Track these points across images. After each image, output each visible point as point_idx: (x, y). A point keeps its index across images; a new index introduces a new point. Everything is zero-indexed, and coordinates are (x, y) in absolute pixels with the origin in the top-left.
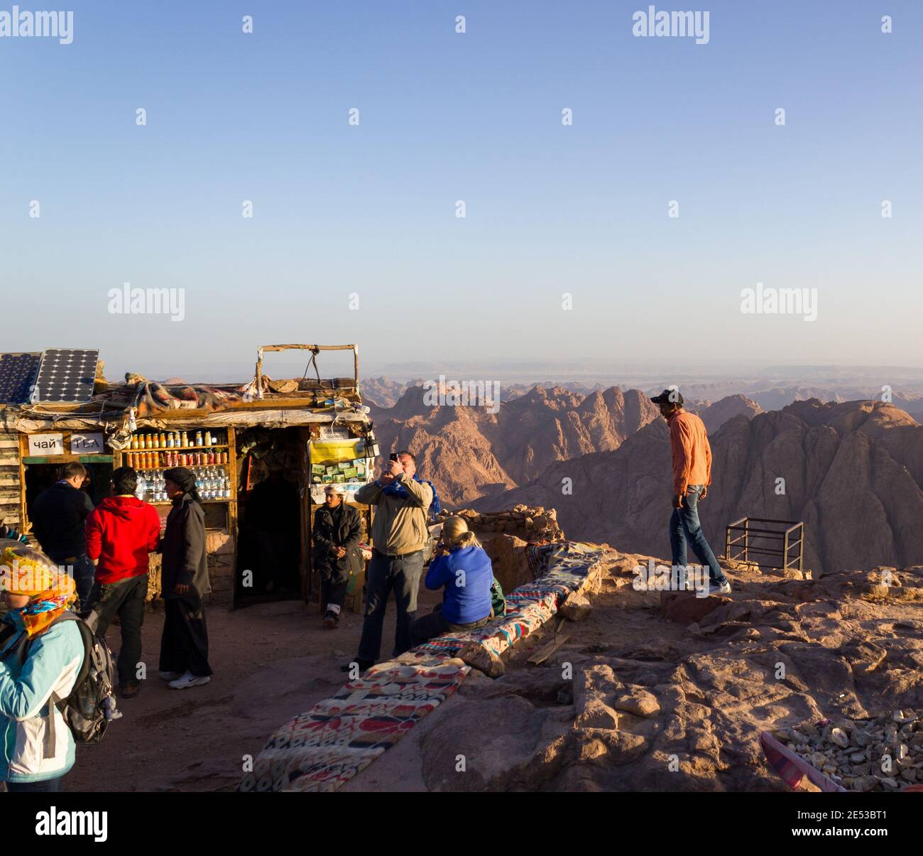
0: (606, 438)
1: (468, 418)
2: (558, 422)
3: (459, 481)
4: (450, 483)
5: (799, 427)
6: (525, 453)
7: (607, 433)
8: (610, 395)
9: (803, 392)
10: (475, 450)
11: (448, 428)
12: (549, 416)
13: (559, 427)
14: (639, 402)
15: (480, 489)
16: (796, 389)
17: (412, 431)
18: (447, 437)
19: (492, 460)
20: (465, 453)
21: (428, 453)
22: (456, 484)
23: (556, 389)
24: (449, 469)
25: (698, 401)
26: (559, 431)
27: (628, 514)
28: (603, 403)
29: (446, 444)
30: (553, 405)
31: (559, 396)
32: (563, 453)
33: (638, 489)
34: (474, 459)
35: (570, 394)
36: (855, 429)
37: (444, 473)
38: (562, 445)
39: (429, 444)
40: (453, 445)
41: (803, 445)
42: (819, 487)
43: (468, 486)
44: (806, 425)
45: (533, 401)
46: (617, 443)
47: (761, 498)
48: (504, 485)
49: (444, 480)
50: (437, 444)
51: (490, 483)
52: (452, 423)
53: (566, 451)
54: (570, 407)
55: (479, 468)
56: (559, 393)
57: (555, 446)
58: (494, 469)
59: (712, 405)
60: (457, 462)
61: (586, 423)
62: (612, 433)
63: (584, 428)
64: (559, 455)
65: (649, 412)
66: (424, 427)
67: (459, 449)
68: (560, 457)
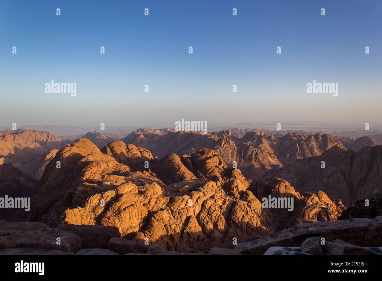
0: (315, 151)
1: (266, 142)
2: (297, 145)
3: (264, 163)
4: (261, 163)
6: (286, 155)
7: (315, 149)
8: (316, 136)
10: (269, 153)
11: (260, 146)
12: (294, 142)
13: (298, 147)
14: (328, 139)
15: (271, 166)
17: (248, 147)
18: (259, 149)
19: (275, 157)
20: (266, 154)
21: (254, 154)
22: (263, 164)
23: (296, 133)
24: (260, 159)
25: (349, 138)
26: (298, 148)
27: (325, 178)
28: (314, 139)
29: (260, 151)
30: (295, 139)
31: (297, 136)
32: (299, 156)
33: (328, 170)
34: (268, 156)
35: (301, 135)
37: (259, 160)
38: (299, 152)
39: (254, 151)
40: (262, 152)
43: (267, 165)
45: (288, 137)
46: (319, 153)
48: (279, 165)
49: (259, 163)
50: (257, 151)
51: (274, 164)
52: (261, 144)
53: (300, 155)
54: (301, 140)
55: (270, 159)
56: (298, 135)
57: (296, 153)
58: (275, 160)
59: (356, 139)
60: (263, 157)
61: (308, 145)
62: (317, 149)
63: (307, 147)
64: (298, 156)
65: (331, 142)
66: (252, 145)
67: (264, 153)
68: (298, 157)
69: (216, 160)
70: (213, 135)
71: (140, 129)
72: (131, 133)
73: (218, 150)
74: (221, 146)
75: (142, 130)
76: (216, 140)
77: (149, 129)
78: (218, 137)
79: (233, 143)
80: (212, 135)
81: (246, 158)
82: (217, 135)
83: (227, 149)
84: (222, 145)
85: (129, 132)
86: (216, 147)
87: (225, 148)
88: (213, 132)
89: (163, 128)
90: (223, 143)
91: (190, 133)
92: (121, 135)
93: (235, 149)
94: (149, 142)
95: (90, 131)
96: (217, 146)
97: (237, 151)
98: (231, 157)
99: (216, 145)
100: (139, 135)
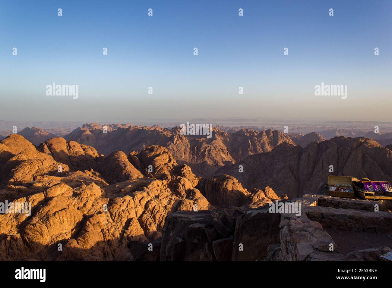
0: (266, 147)
1: (219, 138)
2: (250, 141)
3: (217, 160)
4: (214, 160)
5: (336, 146)
6: (238, 151)
7: (267, 145)
8: (268, 132)
9: (339, 131)
10: (222, 150)
11: (213, 142)
12: (247, 138)
13: (250, 143)
14: (278, 135)
15: (223, 163)
16: (336, 129)
17: (202, 143)
18: (213, 145)
19: (227, 153)
20: (219, 151)
21: (207, 150)
23: (249, 129)
24: (213, 156)
25: (299, 134)
26: (250, 144)
27: (274, 174)
28: (265, 135)
30: (248, 135)
31: (250, 132)
32: (251, 151)
33: (278, 166)
34: (221, 152)
35: (254, 131)
36: (357, 148)
37: (212, 157)
38: (251, 149)
39: (207, 147)
40: (215, 148)
41: (338, 153)
42: (343, 168)
43: (220, 162)
44: (339, 146)
45: (241, 133)
46: (270, 149)
47: (322, 171)
48: (231, 161)
49: (212, 159)
50: (210, 147)
51: (226, 160)
52: (214, 141)
54: (254, 136)
55: (223, 156)
57: (248, 149)
58: (228, 156)
59: (305, 135)
60: (216, 154)
61: (259, 141)
62: (268, 145)
63: (259, 143)
65: (281, 138)
66: (205, 142)
67: (217, 149)
68: (250, 153)
69: (165, 157)
70: (166, 131)
71: (87, 124)
72: (76, 128)
73: (170, 147)
74: (173, 143)
75: (88, 126)
76: (169, 137)
77: (97, 125)
78: (170, 133)
79: (186, 140)
80: (164, 131)
81: (199, 155)
82: (170, 131)
83: (180, 145)
84: (175, 141)
85: (74, 128)
86: (168, 144)
87: (178, 145)
88: (166, 128)
89: (112, 124)
90: (176, 139)
91: (141, 129)
92: (65, 131)
93: (187, 145)
94: (96, 139)
95: (28, 127)
96: (170, 142)
97: (190, 148)
98: (183, 154)
99: (168, 142)
100: (84, 131)
